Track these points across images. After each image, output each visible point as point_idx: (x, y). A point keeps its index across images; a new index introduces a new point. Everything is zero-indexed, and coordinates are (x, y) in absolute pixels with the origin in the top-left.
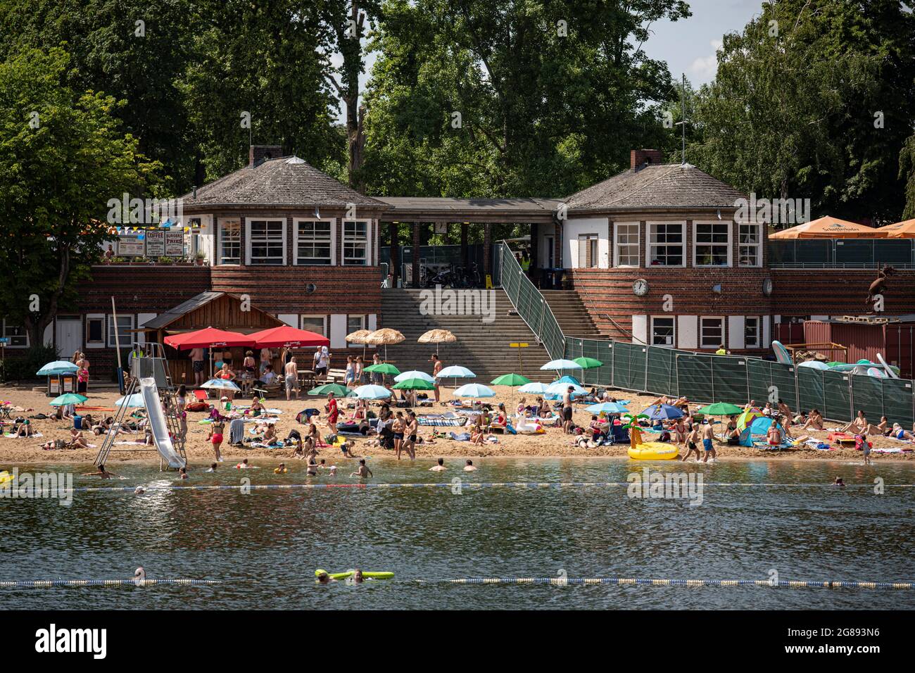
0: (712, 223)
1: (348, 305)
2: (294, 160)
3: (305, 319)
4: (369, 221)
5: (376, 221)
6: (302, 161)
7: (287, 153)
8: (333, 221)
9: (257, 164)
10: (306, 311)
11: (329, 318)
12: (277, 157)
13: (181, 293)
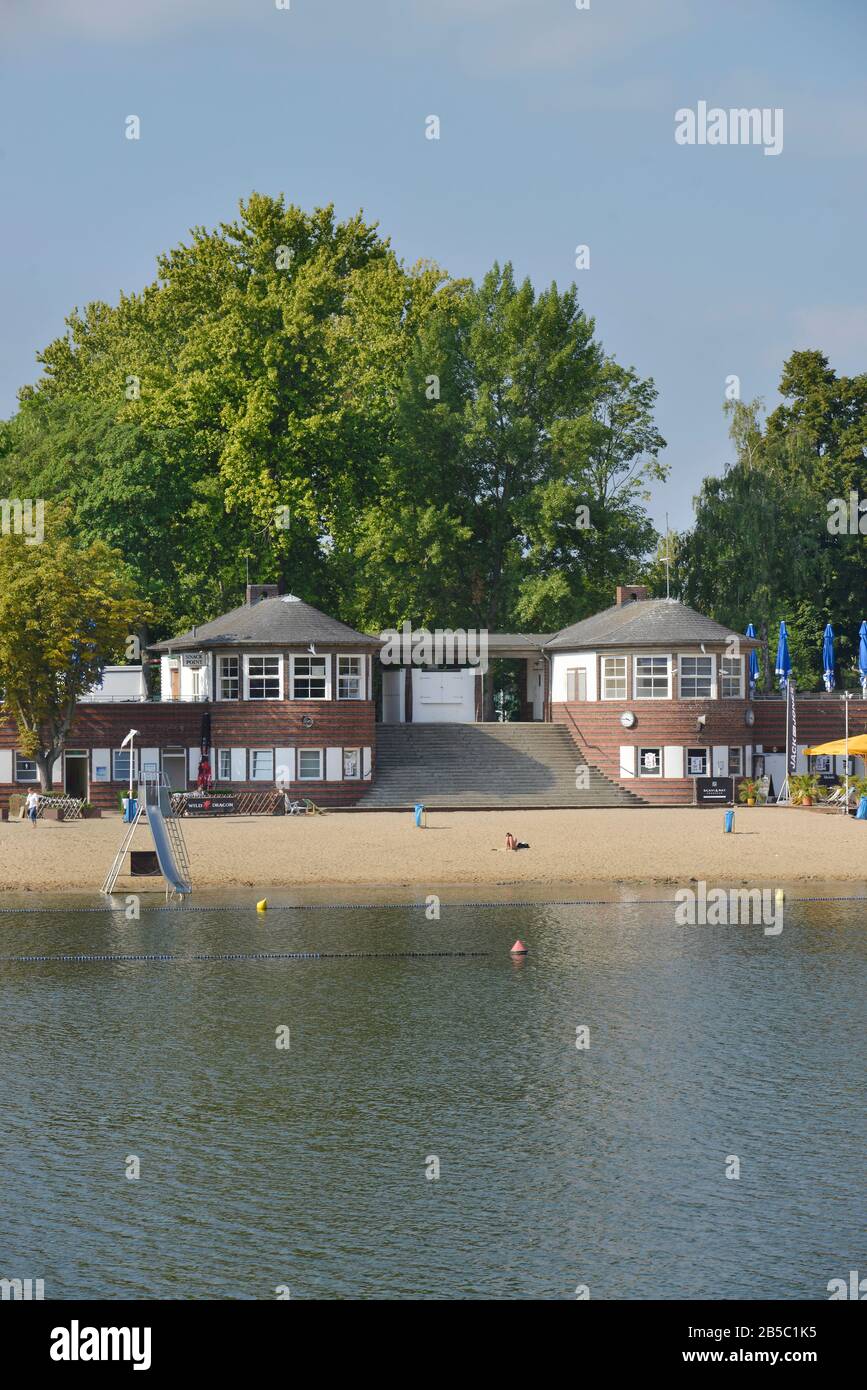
0: (697, 656)
1: (342, 739)
2: (290, 599)
3: (302, 752)
4: (362, 657)
5: (370, 656)
6: (296, 599)
7: (283, 592)
8: (328, 657)
9: (253, 603)
10: (302, 744)
11: (325, 751)
12: (273, 595)
13: (182, 728)
